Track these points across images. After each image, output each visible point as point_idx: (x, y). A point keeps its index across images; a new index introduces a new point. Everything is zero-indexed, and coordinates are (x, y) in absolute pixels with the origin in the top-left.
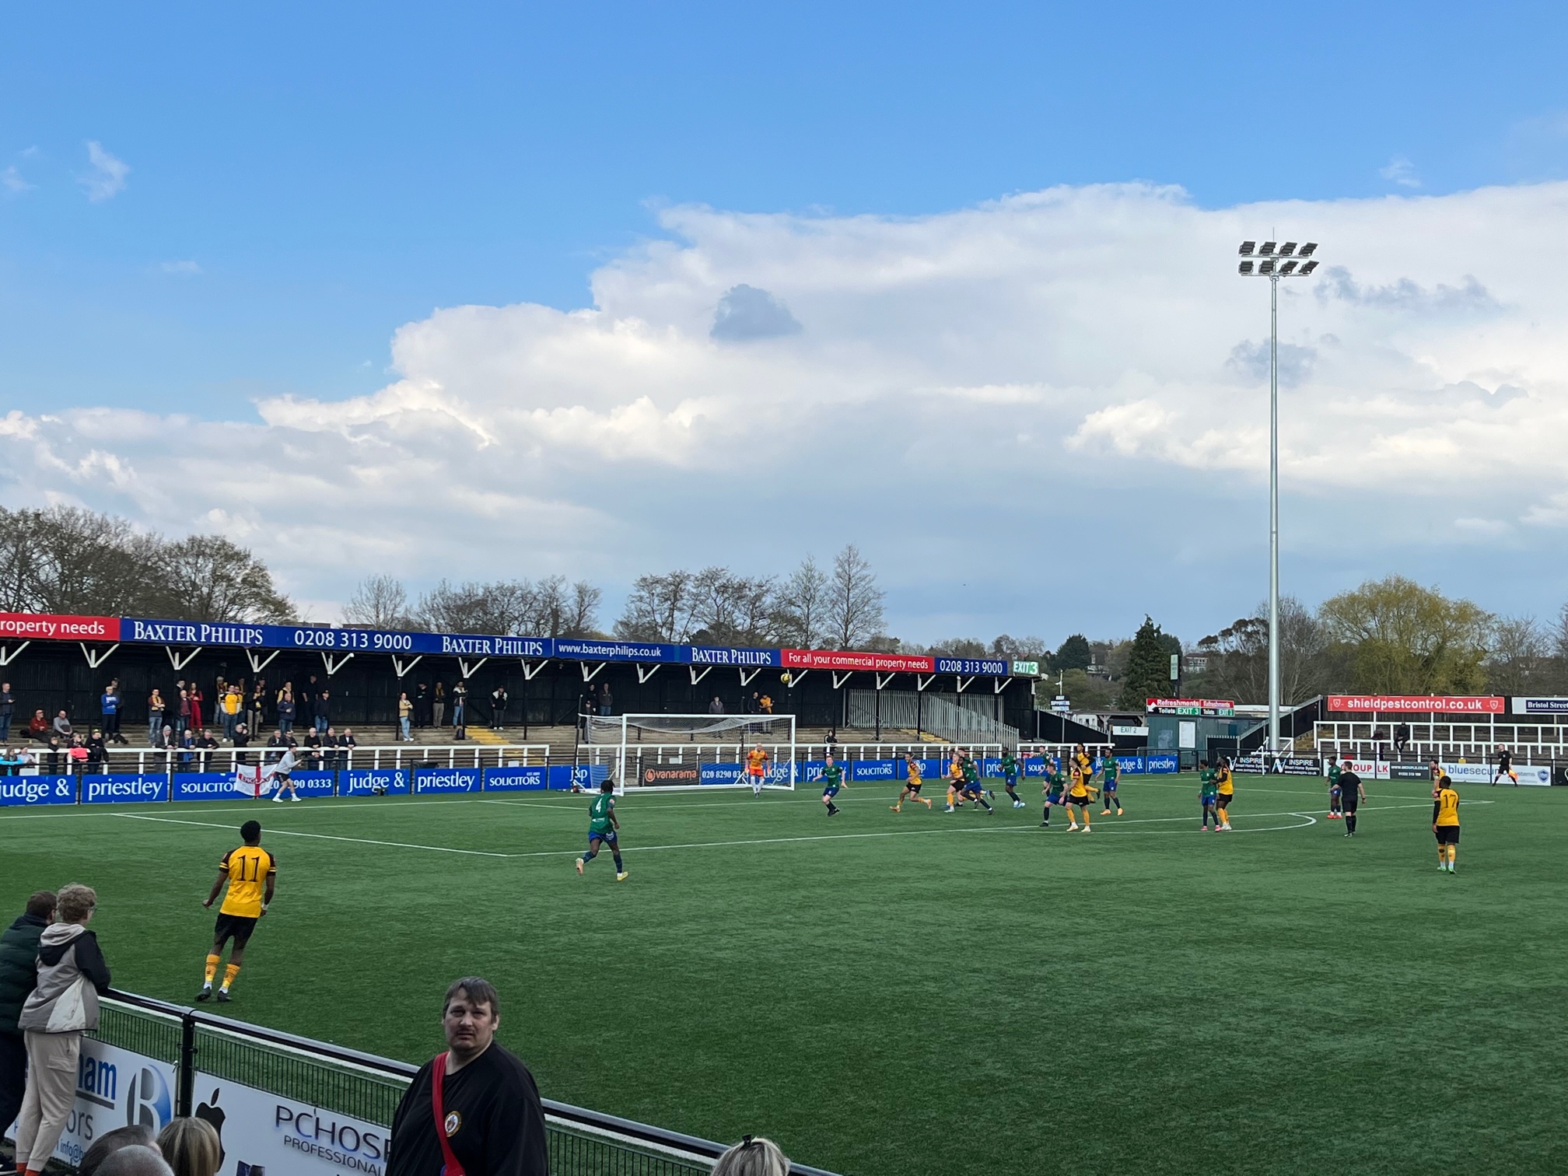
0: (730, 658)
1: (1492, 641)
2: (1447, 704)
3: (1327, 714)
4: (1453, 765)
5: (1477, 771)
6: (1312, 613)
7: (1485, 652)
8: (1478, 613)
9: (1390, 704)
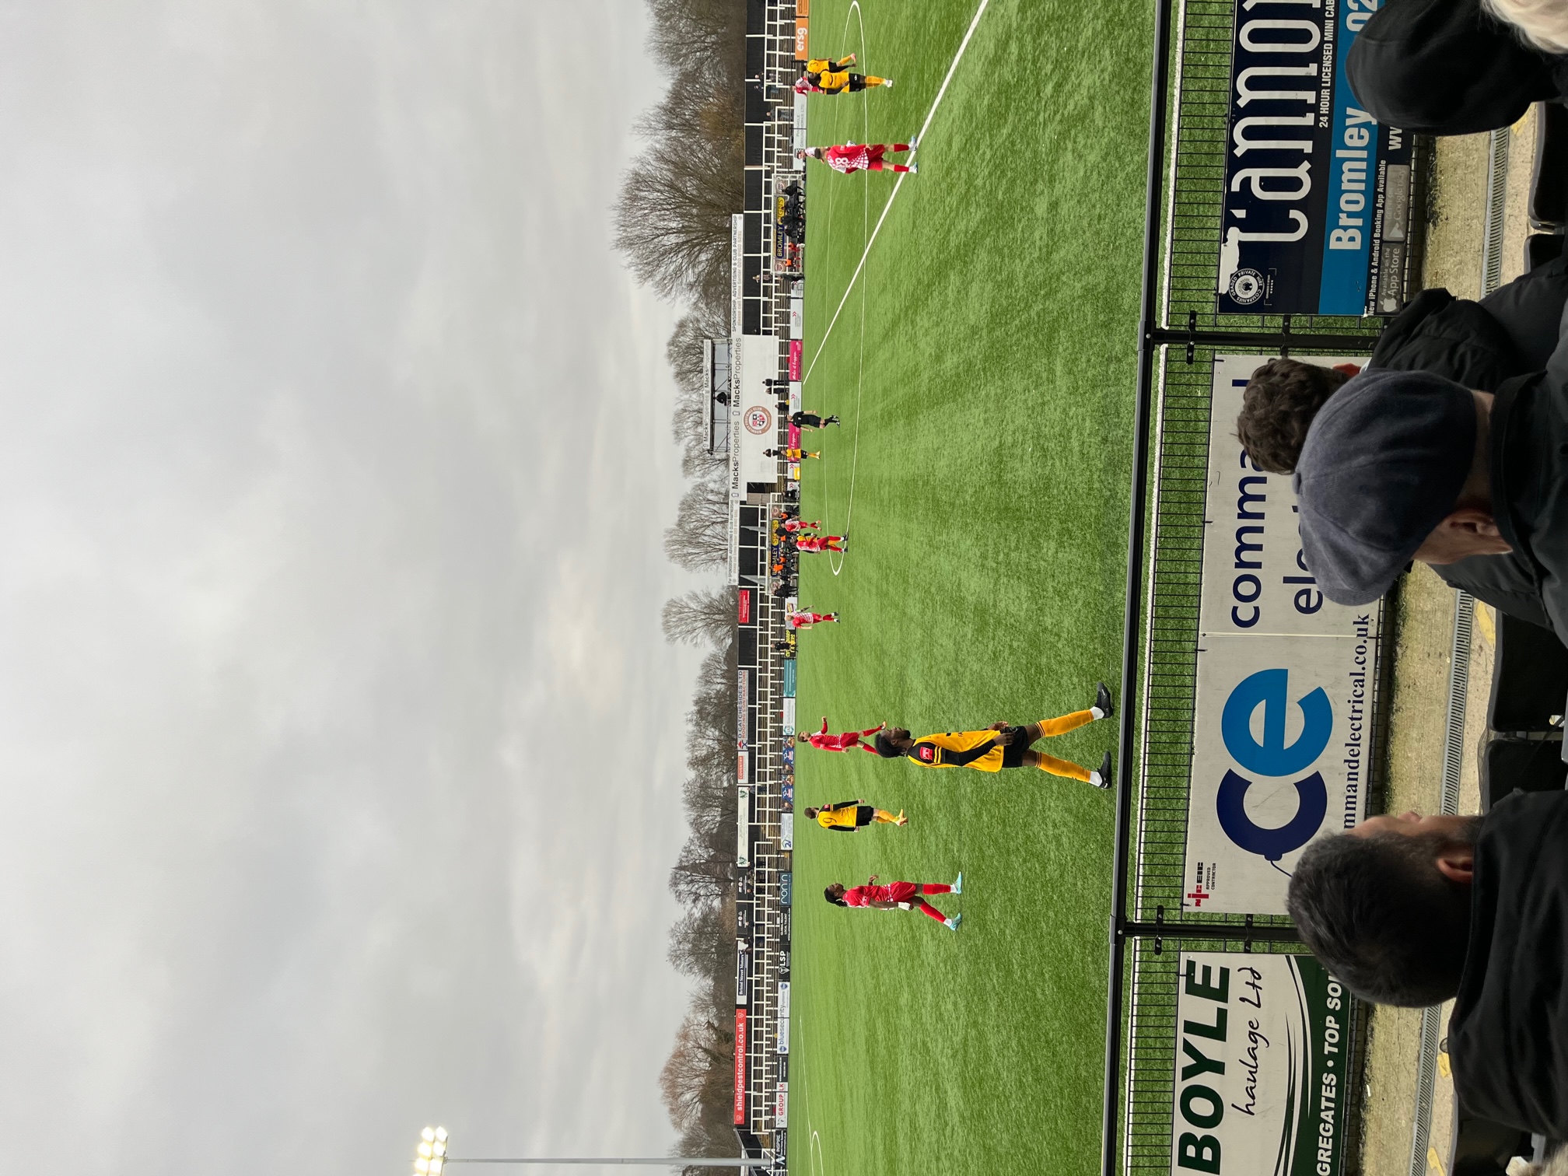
1: (703, 1019)
2: (740, 1045)
3: (747, 1125)
4: (778, 1042)
5: (782, 1026)
6: (678, 1137)
7: (708, 1022)
8: (684, 1026)
9: (740, 1082)
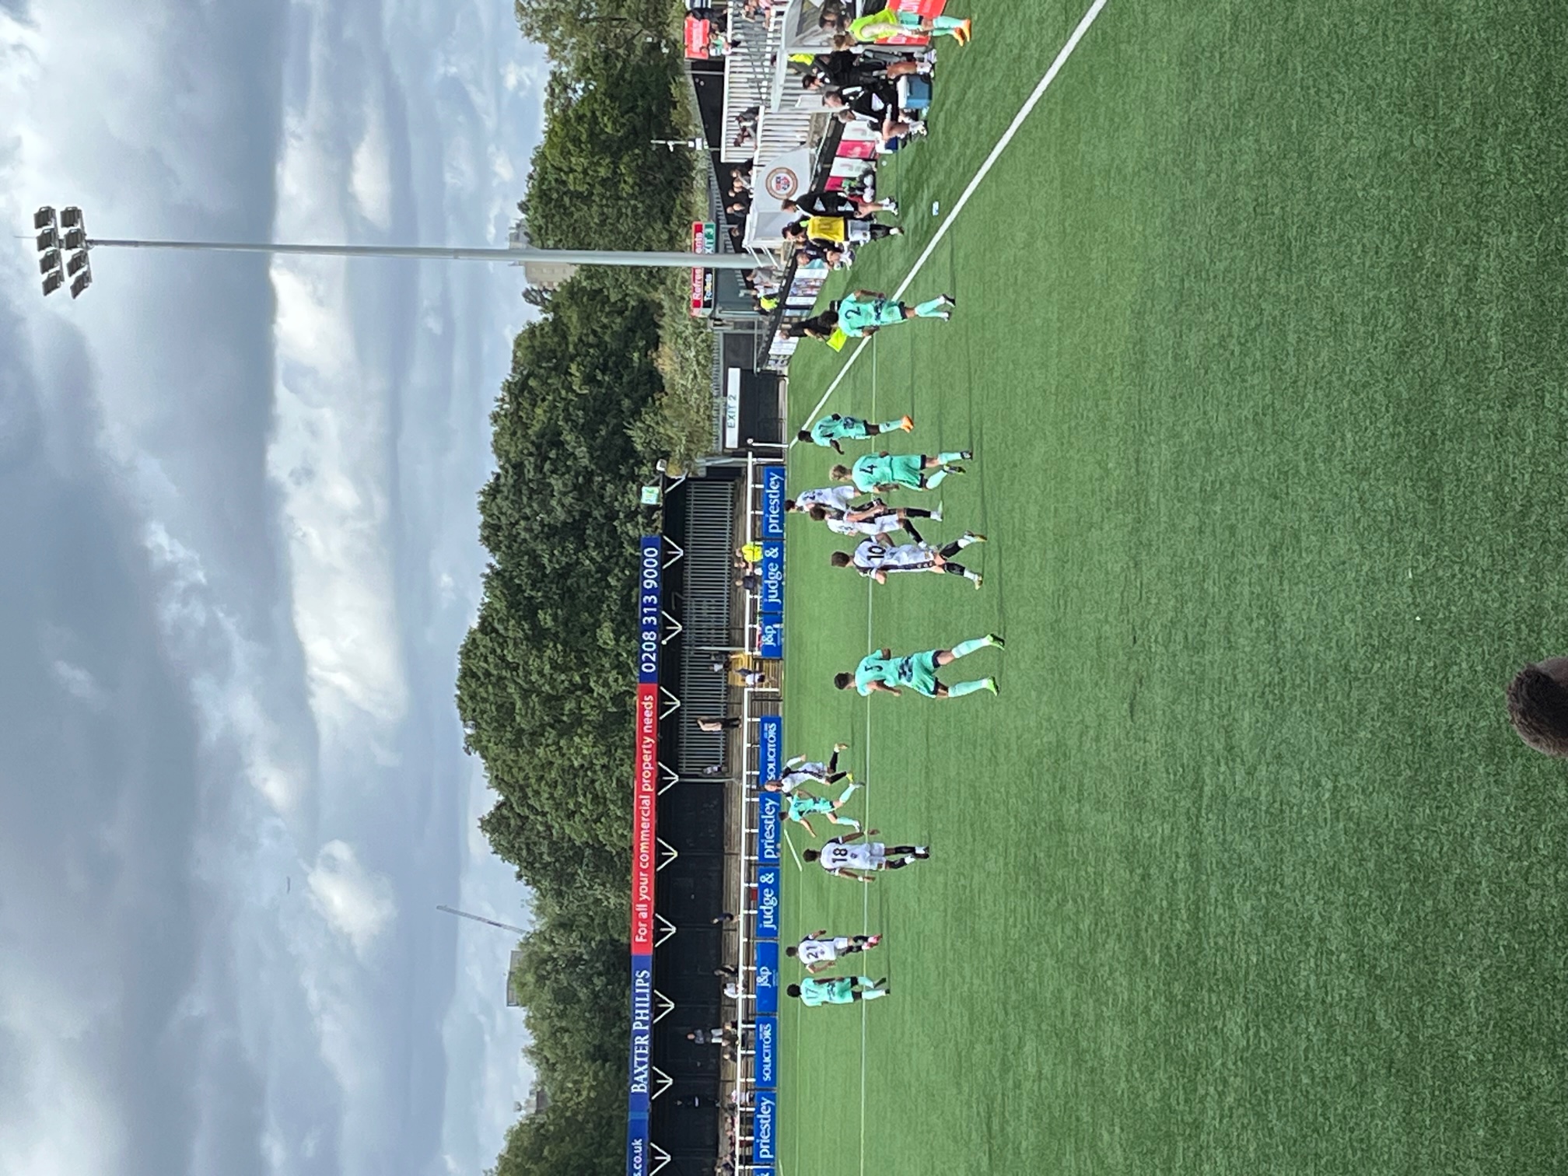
0: (642, 1033)
